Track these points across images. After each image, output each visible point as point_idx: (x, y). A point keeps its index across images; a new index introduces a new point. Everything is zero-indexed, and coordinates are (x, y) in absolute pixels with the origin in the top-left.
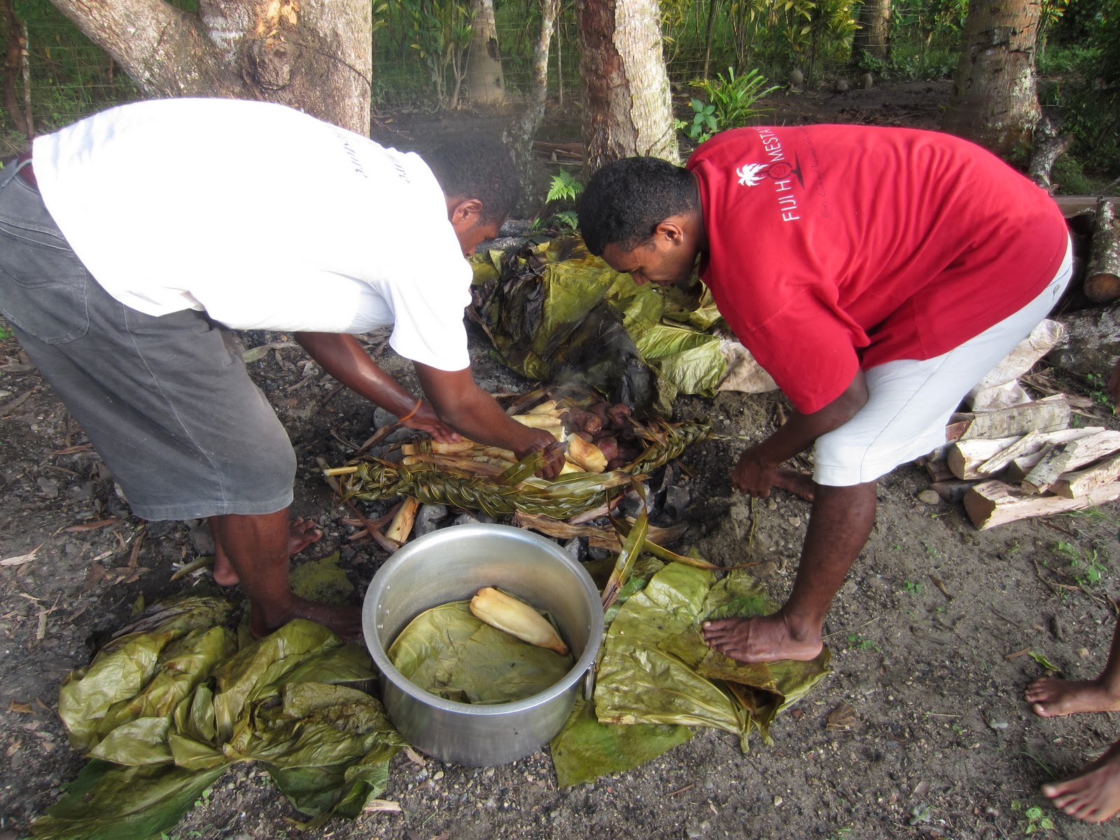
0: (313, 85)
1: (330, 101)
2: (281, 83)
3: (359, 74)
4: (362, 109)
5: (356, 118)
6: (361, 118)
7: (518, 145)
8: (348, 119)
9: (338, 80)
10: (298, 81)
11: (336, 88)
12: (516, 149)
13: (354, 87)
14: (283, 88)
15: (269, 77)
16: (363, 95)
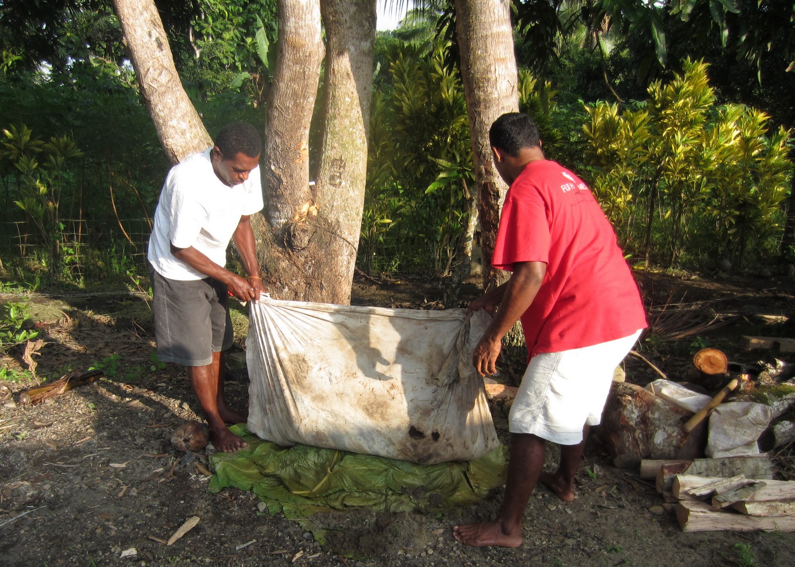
0: (321, 248)
1: (329, 257)
2: (303, 246)
3: (349, 243)
4: (349, 263)
5: (344, 267)
6: (348, 268)
7: (449, 291)
8: (339, 267)
9: (335, 246)
10: (313, 244)
11: (334, 251)
12: (447, 293)
13: (345, 250)
14: (303, 249)
15: (296, 243)
16: (351, 254)
